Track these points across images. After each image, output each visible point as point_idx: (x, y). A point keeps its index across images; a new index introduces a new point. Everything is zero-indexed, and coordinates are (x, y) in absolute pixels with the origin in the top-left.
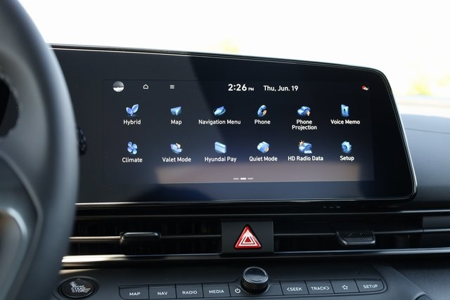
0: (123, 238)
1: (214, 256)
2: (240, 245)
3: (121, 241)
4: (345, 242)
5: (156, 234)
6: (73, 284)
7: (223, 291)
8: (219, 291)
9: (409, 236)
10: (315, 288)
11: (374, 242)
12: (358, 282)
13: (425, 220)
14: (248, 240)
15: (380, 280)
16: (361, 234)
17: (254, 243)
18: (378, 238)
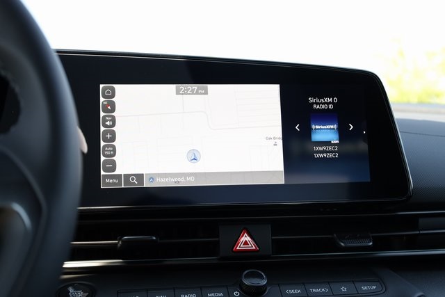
0: (120, 243)
1: (213, 259)
2: (238, 248)
3: (119, 245)
4: (342, 244)
5: (154, 238)
6: (71, 290)
7: (222, 295)
8: (218, 295)
9: (405, 238)
10: (314, 290)
11: (371, 244)
12: (357, 284)
13: (421, 221)
14: (246, 243)
15: (378, 281)
16: (358, 235)
17: (252, 246)
18: (375, 240)
